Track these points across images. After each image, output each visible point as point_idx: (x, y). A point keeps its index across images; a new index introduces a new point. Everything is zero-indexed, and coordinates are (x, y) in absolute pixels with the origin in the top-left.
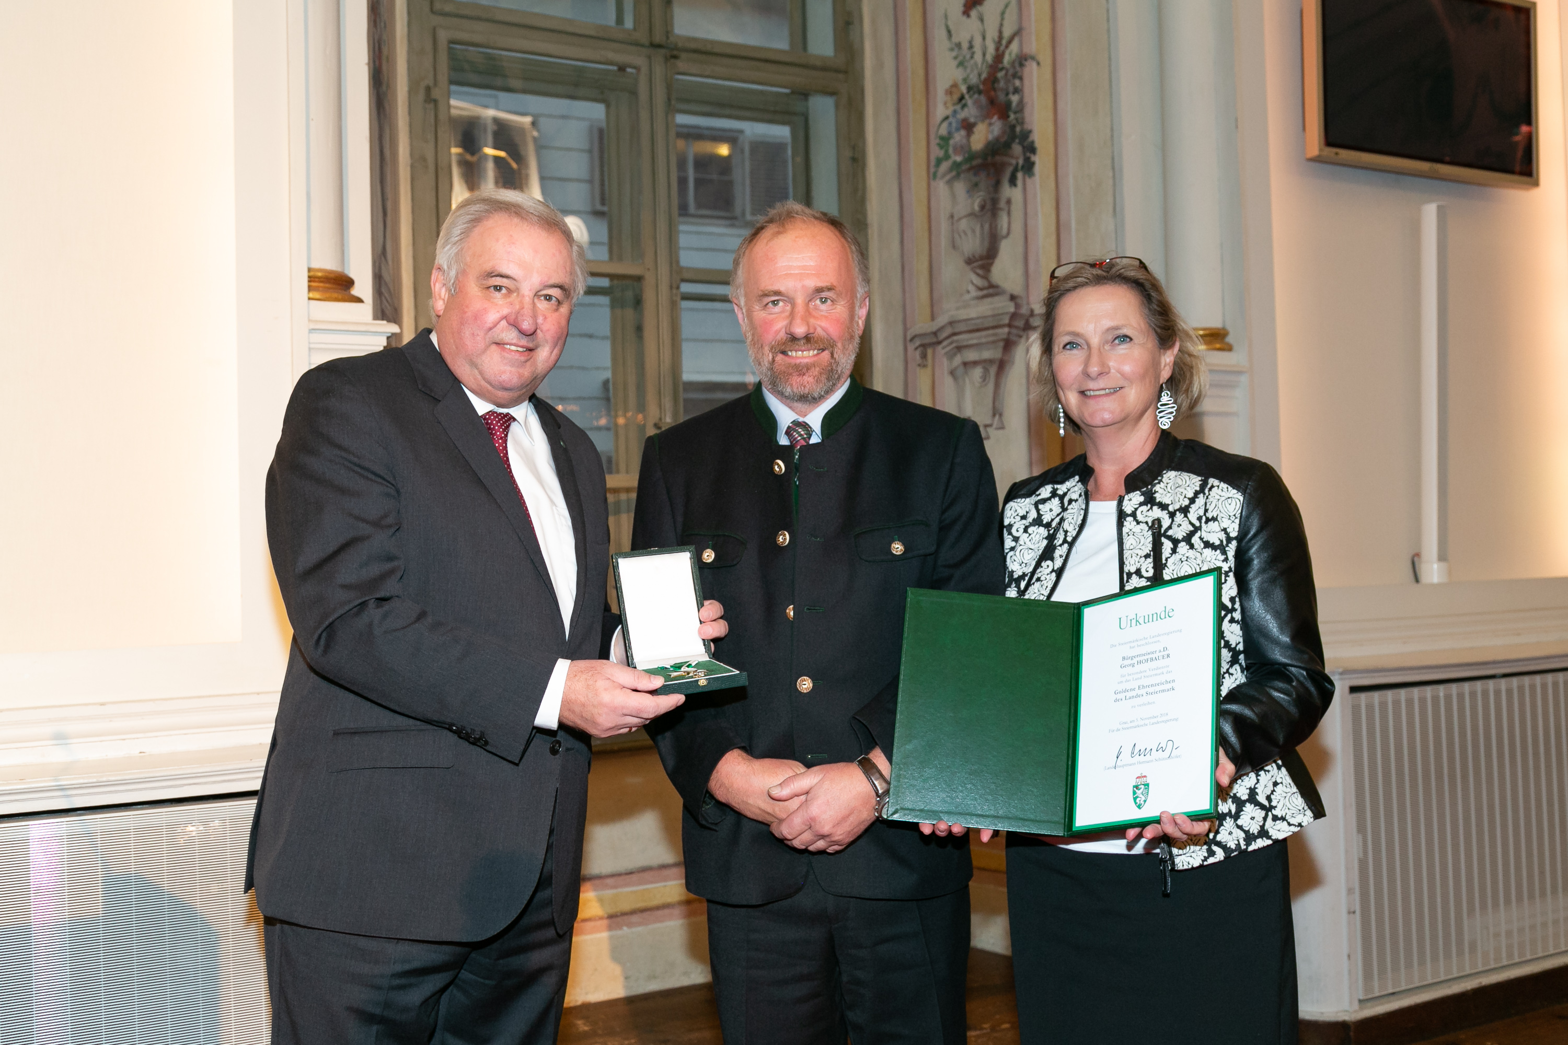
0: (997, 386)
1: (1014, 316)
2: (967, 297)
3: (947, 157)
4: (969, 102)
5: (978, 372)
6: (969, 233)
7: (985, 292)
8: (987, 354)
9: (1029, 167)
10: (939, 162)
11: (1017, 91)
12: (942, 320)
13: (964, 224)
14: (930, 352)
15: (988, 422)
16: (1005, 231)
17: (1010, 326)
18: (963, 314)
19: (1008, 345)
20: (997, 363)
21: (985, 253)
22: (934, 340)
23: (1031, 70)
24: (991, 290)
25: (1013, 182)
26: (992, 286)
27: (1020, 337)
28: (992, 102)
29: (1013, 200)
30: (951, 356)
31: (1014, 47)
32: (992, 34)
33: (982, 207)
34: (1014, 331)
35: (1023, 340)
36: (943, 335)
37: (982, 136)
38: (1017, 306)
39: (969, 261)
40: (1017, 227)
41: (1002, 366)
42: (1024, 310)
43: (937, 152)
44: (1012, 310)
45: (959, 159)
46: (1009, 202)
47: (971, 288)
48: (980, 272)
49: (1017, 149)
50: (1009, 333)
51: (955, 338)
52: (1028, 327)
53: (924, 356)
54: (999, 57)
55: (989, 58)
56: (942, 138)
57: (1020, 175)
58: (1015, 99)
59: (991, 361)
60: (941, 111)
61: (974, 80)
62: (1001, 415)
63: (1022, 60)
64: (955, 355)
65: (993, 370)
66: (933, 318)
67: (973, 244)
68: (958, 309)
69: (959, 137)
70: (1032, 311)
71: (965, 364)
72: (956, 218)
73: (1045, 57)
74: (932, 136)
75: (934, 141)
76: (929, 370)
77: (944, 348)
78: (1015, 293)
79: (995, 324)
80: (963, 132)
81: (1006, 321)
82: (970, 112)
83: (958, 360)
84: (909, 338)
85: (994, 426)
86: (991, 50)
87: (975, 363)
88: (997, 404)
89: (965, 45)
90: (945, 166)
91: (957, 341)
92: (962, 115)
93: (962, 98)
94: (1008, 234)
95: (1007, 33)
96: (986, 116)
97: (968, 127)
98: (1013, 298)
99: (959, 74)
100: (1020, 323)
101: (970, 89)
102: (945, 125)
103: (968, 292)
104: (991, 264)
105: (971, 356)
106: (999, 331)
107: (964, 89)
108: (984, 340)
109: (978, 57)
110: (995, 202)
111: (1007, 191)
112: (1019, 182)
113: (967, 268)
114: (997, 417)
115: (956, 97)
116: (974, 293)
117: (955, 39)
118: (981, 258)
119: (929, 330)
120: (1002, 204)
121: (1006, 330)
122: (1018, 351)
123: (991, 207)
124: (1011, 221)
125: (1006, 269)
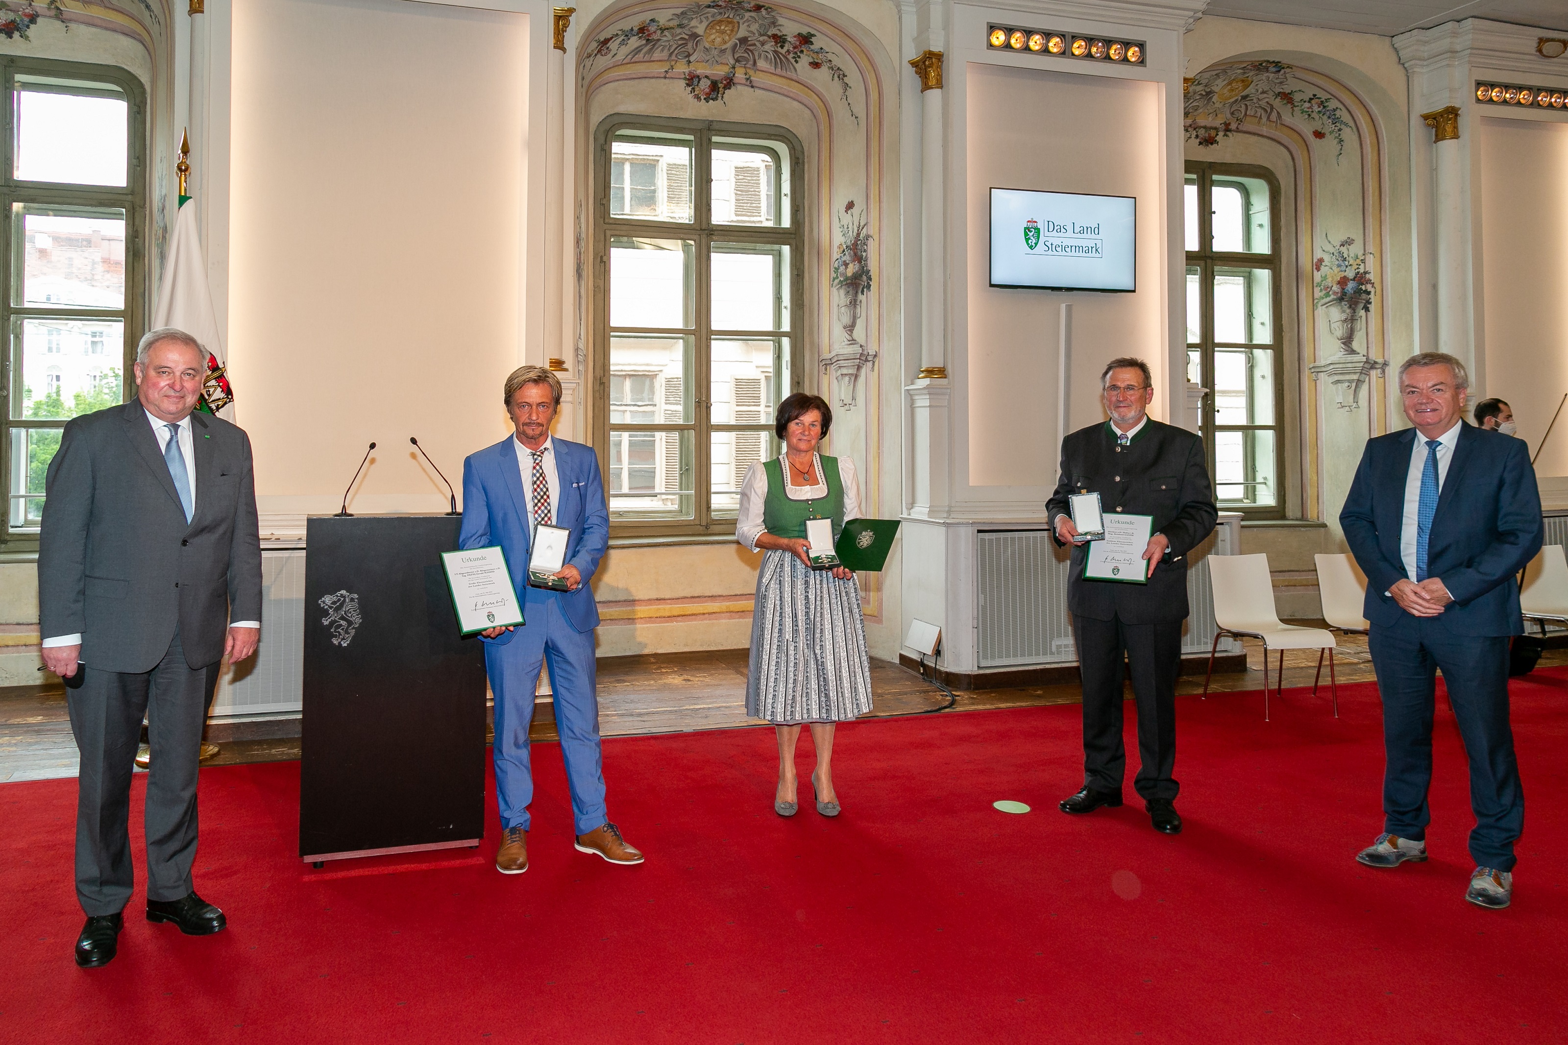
0: (854, 386)
1: (861, 355)
2: (843, 344)
3: (837, 277)
4: (847, 253)
5: (847, 378)
6: (845, 315)
7: (851, 342)
8: (850, 371)
9: (869, 287)
10: (834, 279)
11: (865, 251)
12: (833, 354)
13: (843, 310)
14: (828, 367)
15: (851, 402)
16: (859, 316)
17: (860, 359)
18: (842, 351)
19: (859, 368)
20: (854, 376)
21: (851, 324)
22: (831, 362)
23: (870, 241)
24: (853, 342)
25: (863, 292)
26: (853, 340)
27: (864, 364)
28: (855, 255)
30: (836, 370)
31: (864, 231)
32: (856, 223)
33: (851, 303)
34: (861, 361)
35: (865, 366)
36: (833, 361)
37: (851, 270)
38: (863, 350)
39: (845, 327)
40: (864, 314)
41: (856, 377)
42: (865, 352)
43: (834, 275)
44: (861, 351)
45: (842, 279)
46: (861, 302)
47: (845, 340)
48: (849, 333)
49: (864, 278)
50: (859, 362)
51: (838, 362)
52: (867, 360)
53: (826, 370)
54: (858, 234)
55: (855, 234)
56: (835, 268)
57: (865, 290)
58: (864, 254)
59: (852, 374)
60: (835, 256)
61: (849, 244)
62: (855, 400)
63: (868, 237)
64: (838, 370)
65: (853, 379)
66: (830, 352)
67: (846, 320)
68: (840, 349)
69: (842, 268)
70: (868, 353)
71: (842, 375)
72: (840, 307)
73: (876, 238)
74: (832, 267)
75: (833, 270)
76: (828, 376)
77: (833, 366)
78: (862, 344)
79: (854, 358)
80: (844, 267)
81: (859, 357)
82: (847, 258)
83: (839, 373)
84: (820, 360)
85: (852, 404)
86: (856, 230)
87: (846, 375)
88: (853, 394)
89: (846, 227)
90: (837, 281)
91: (839, 364)
92: (844, 259)
93: (844, 251)
95: (862, 224)
96: (853, 261)
97: (846, 265)
98: (861, 346)
99: (843, 240)
100: (864, 358)
101: (847, 247)
102: (837, 262)
103: (844, 342)
104: (854, 330)
105: (845, 371)
106: (856, 361)
107: (845, 247)
108: (850, 365)
109: (851, 233)
110: (855, 301)
111: (860, 297)
112: (865, 293)
113: (845, 331)
115: (841, 250)
116: (846, 342)
117: (842, 223)
118: (849, 326)
119: (828, 358)
120: (858, 303)
122: (863, 371)
123: (854, 303)
124: (861, 311)
125: (859, 333)
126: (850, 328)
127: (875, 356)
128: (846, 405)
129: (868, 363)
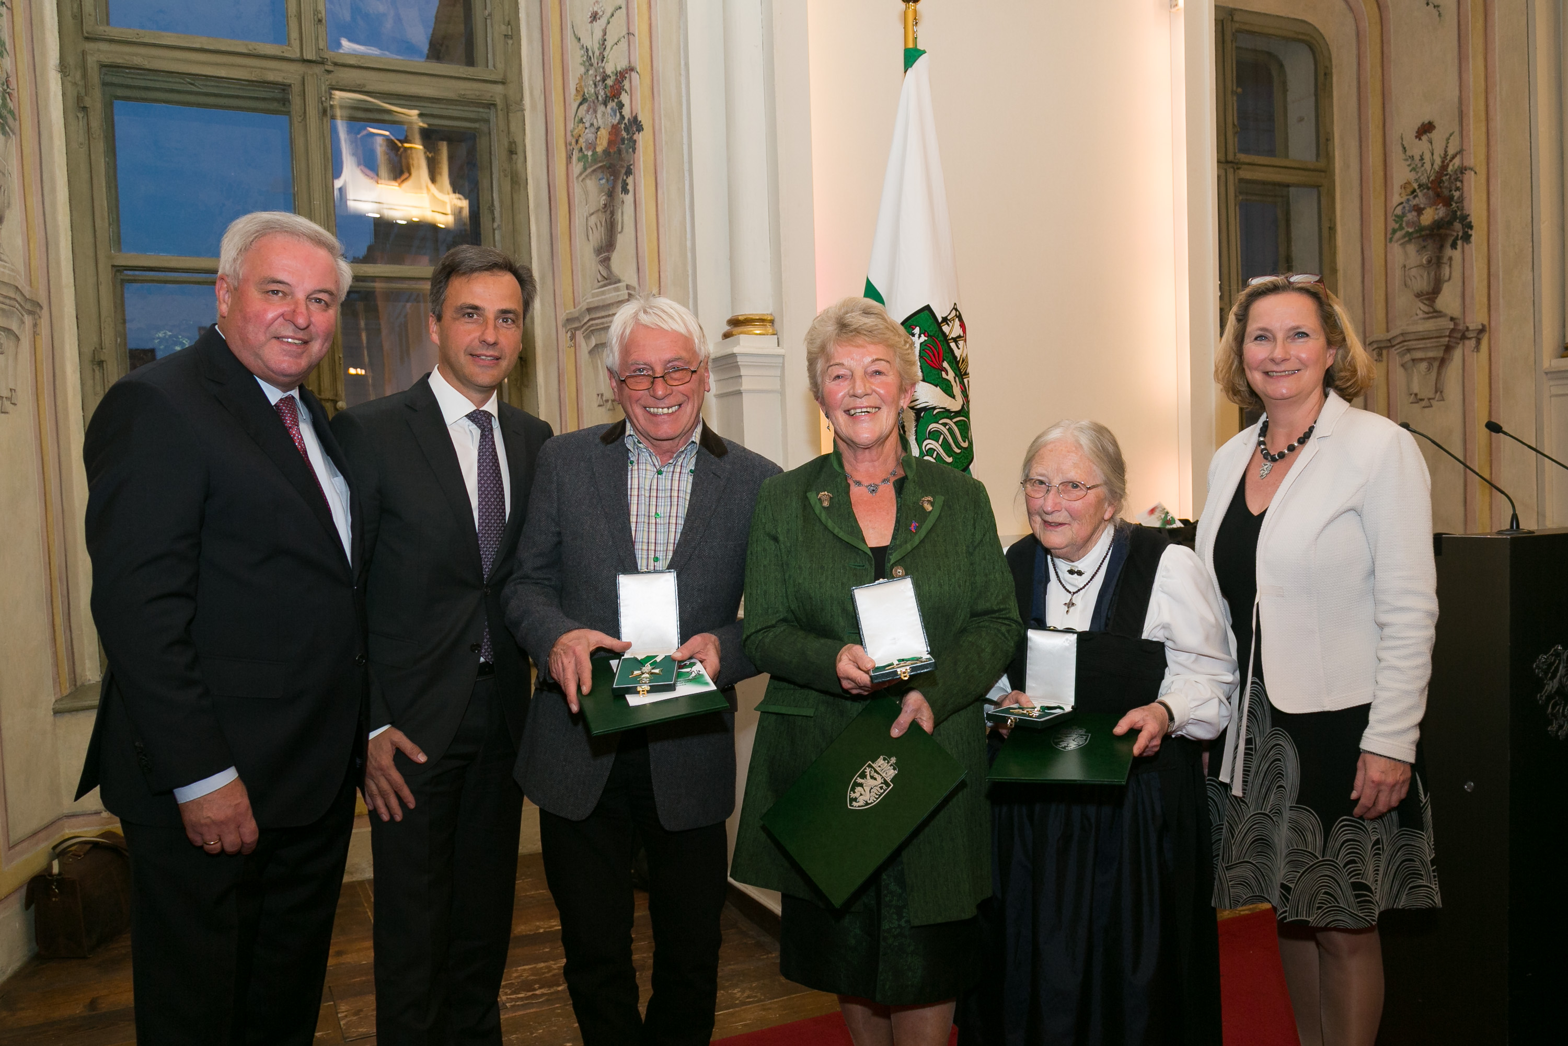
0: (1439, 373)
1: (1453, 331)
2: (1416, 318)
3: (1401, 228)
4: (1420, 194)
5: (1423, 366)
6: (1418, 278)
7: (1431, 315)
8: (1431, 354)
9: (1467, 238)
10: (1394, 231)
11: (1457, 189)
13: (1414, 272)
14: (1385, 352)
15: (1432, 396)
16: (1447, 277)
17: (1449, 336)
19: (1448, 349)
20: (1439, 360)
21: (1431, 290)
22: (1389, 345)
23: (1469, 177)
24: (1436, 314)
25: (1454, 246)
26: (1436, 311)
27: (1458, 344)
28: (1438, 195)
29: (1454, 258)
30: (1402, 355)
31: (1457, 161)
32: (1439, 152)
33: (1429, 262)
34: (1453, 340)
35: (1460, 346)
36: (1394, 343)
37: (1429, 217)
38: (1456, 324)
39: (1418, 295)
40: (1457, 274)
41: (1443, 362)
42: (1461, 327)
43: (1393, 225)
44: (1452, 326)
45: (1410, 230)
46: (1450, 259)
47: (1419, 312)
48: (1427, 302)
49: (1457, 226)
50: (1449, 341)
51: (1406, 343)
52: (1464, 337)
53: (1380, 355)
54: (1444, 167)
55: (1436, 167)
56: (1397, 216)
57: (1459, 242)
58: (1457, 194)
59: (1434, 359)
60: (1396, 199)
61: (1424, 180)
62: (1441, 392)
63: (1463, 170)
64: (1406, 354)
65: (1436, 364)
66: (1388, 331)
67: (1422, 282)
68: (1408, 325)
69: (1411, 216)
70: (1467, 328)
71: (1413, 360)
72: (1407, 267)
73: (1482, 169)
74: (1389, 215)
75: (1390, 219)
76: (1384, 364)
77: (1396, 350)
78: (1454, 316)
79: (1438, 335)
80: (1414, 214)
81: (1448, 334)
82: (1421, 200)
83: (1408, 357)
84: (1367, 343)
85: (1436, 399)
86: (1438, 161)
87: (1422, 360)
88: (1438, 385)
89: (1417, 158)
90: (1399, 234)
91: (1407, 345)
92: (1415, 202)
93: (1414, 191)
94: (1450, 279)
95: (1451, 152)
96: (1433, 204)
97: (1419, 210)
98: (1452, 319)
99: (1412, 176)
100: (1459, 335)
101: (1420, 186)
102: (1400, 207)
103: (1417, 315)
104: (1436, 298)
105: (1419, 355)
106: (1442, 340)
107: (1415, 186)
108: (1429, 345)
109: (1428, 166)
110: (1439, 258)
111: (1448, 252)
112: (1459, 247)
113: (1417, 300)
114: (1439, 393)
115: (1409, 190)
116: (1421, 315)
117: (1409, 153)
118: (1428, 293)
119: (1385, 338)
120: (1445, 260)
121: (1447, 339)
122: (1457, 354)
123: (1436, 262)
124: (1453, 272)
125: (1448, 301)
126: (1431, 295)
127: (1482, 330)
128: (1422, 400)
129: (1467, 342)
